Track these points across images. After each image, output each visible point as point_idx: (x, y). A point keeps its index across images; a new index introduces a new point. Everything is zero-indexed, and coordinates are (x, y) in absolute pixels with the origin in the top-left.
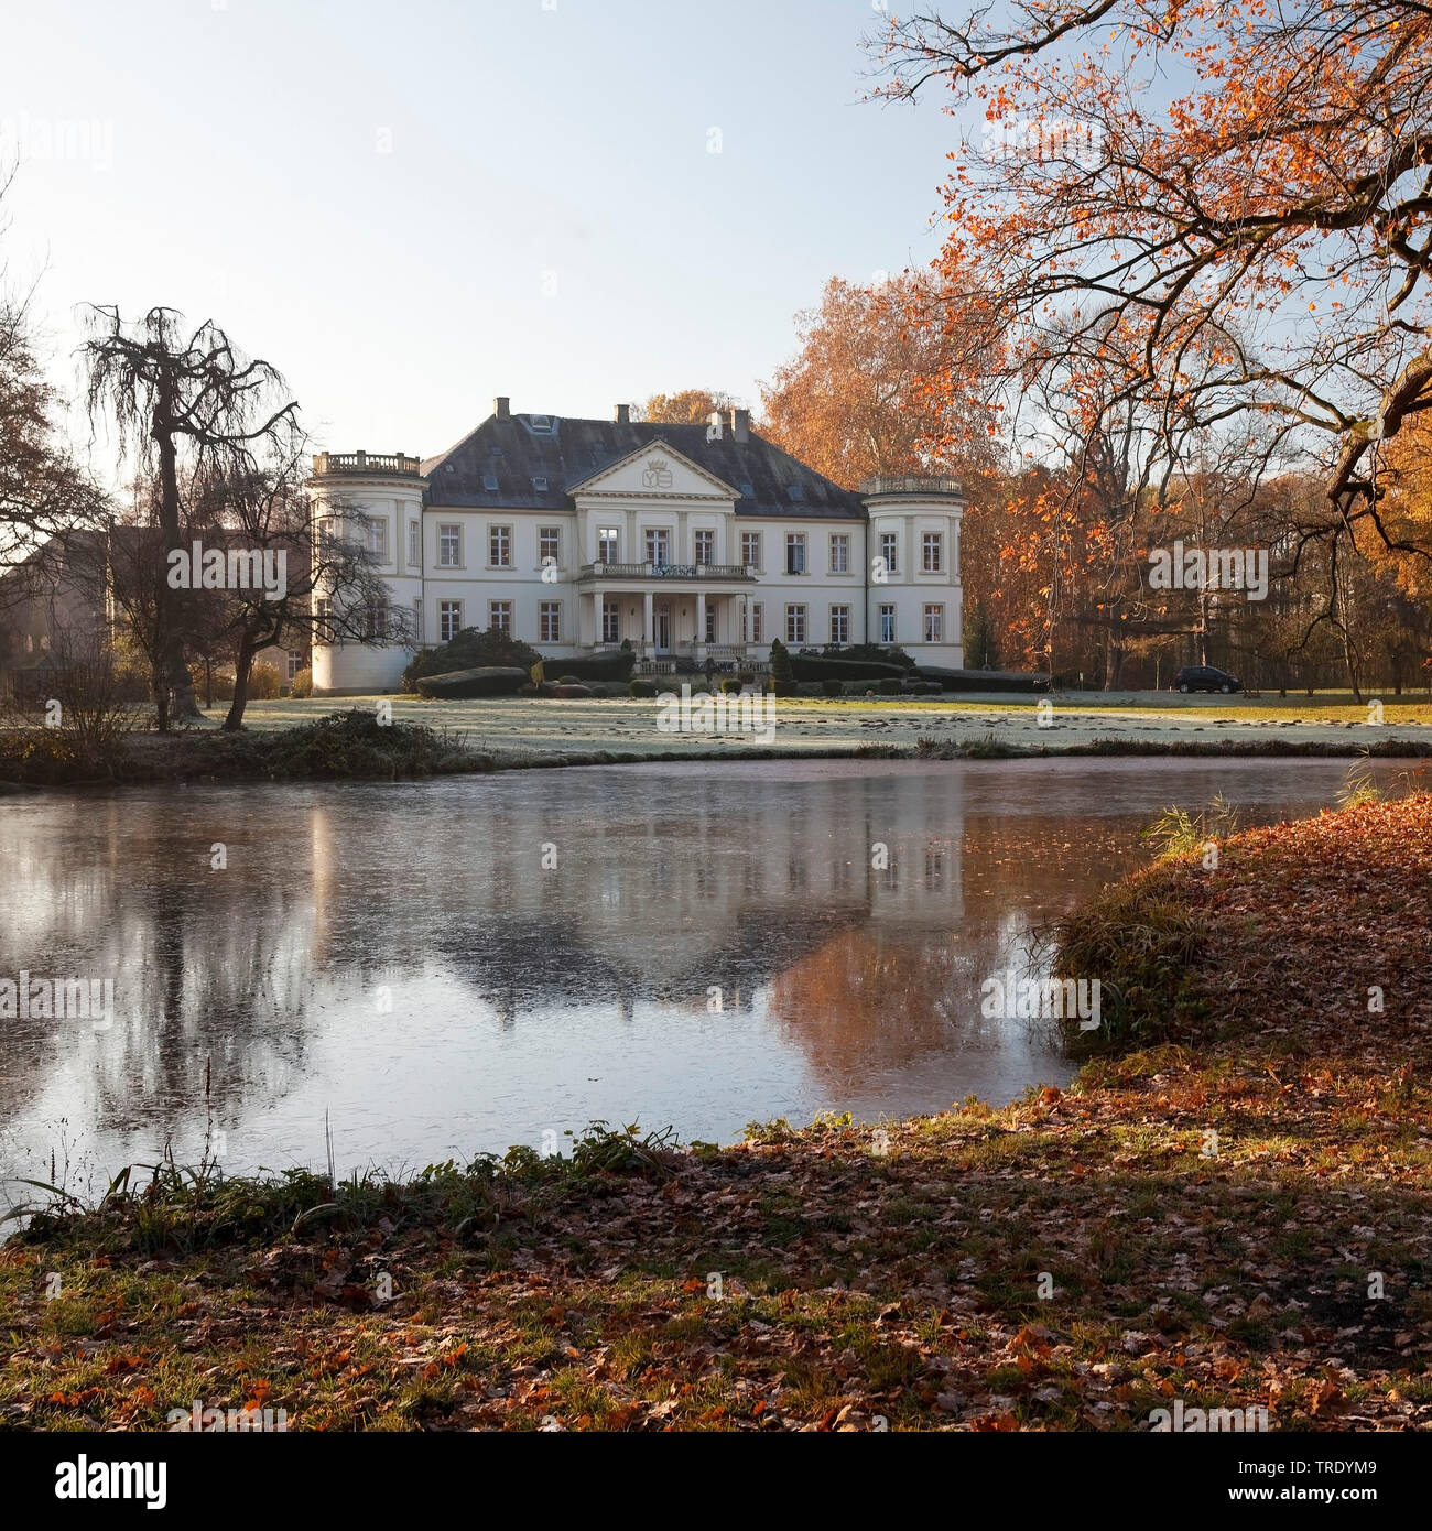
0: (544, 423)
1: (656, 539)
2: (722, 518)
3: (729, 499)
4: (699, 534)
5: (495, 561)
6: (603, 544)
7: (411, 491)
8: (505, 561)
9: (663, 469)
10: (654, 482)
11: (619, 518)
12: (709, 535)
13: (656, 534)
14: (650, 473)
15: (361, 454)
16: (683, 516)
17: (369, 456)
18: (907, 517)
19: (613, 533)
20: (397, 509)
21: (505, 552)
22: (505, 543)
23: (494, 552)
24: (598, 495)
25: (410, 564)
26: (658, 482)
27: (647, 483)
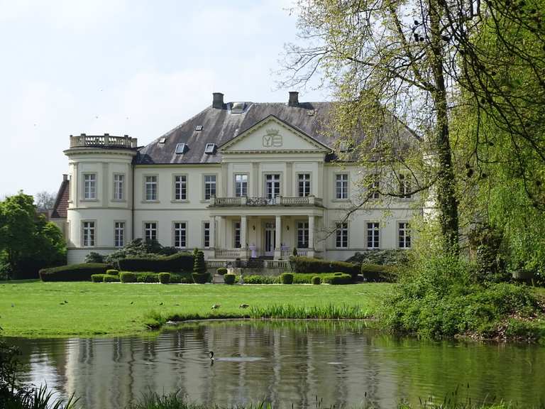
1: (273, 181)
2: (316, 165)
3: (318, 152)
4: (301, 176)
5: (178, 197)
6: (238, 185)
7: (125, 157)
8: (184, 197)
9: (276, 135)
10: (270, 143)
11: (249, 168)
12: (308, 176)
13: (273, 177)
14: (267, 138)
15: (106, 135)
16: (289, 164)
17: (111, 137)
19: (245, 177)
20: (104, 168)
21: (184, 191)
22: (184, 186)
23: (178, 191)
24: (231, 153)
25: (112, 201)
26: (273, 143)
27: (265, 144)
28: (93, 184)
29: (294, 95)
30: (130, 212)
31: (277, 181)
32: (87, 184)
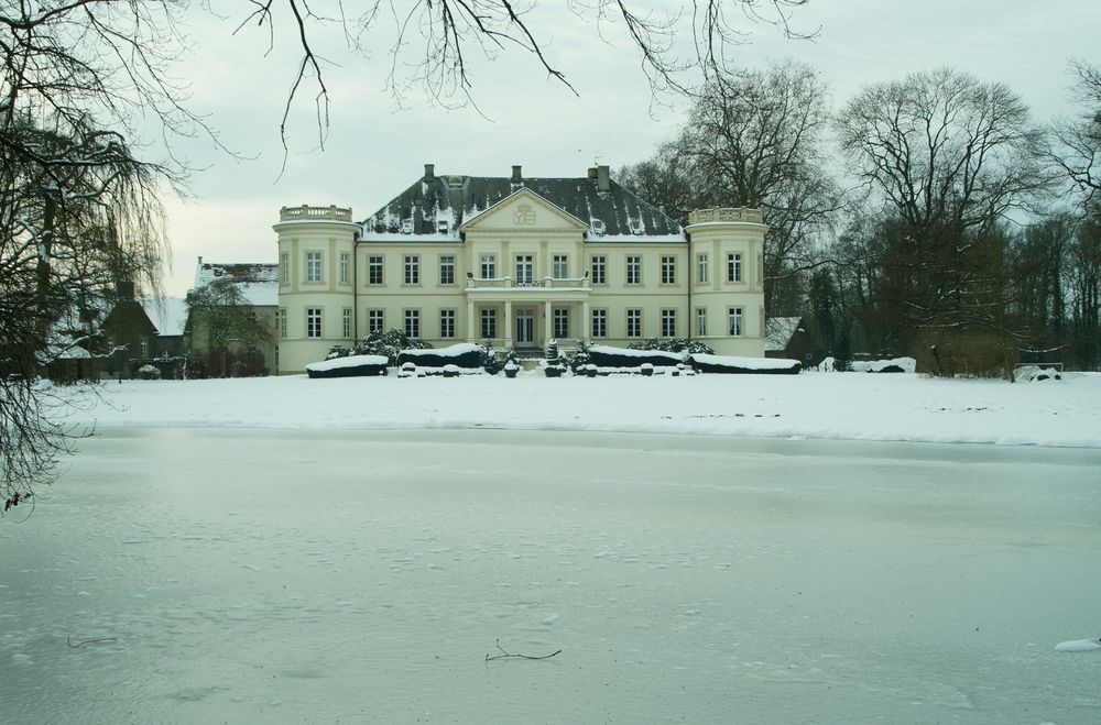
0: (458, 181)
1: (524, 263)
2: (573, 245)
3: (577, 231)
4: (556, 258)
5: (408, 281)
6: (484, 267)
7: (345, 232)
8: (416, 281)
9: (529, 211)
10: (522, 220)
11: (498, 248)
12: (564, 258)
13: (524, 259)
14: (519, 214)
15: (305, 207)
16: (544, 244)
17: (311, 208)
18: (714, 241)
20: (330, 245)
21: (416, 274)
22: (415, 267)
23: (408, 274)
24: (478, 231)
25: (340, 284)
26: (525, 220)
27: (517, 221)
28: (318, 264)
29: (517, 169)
30: (353, 297)
31: (529, 263)
32: (310, 264)
